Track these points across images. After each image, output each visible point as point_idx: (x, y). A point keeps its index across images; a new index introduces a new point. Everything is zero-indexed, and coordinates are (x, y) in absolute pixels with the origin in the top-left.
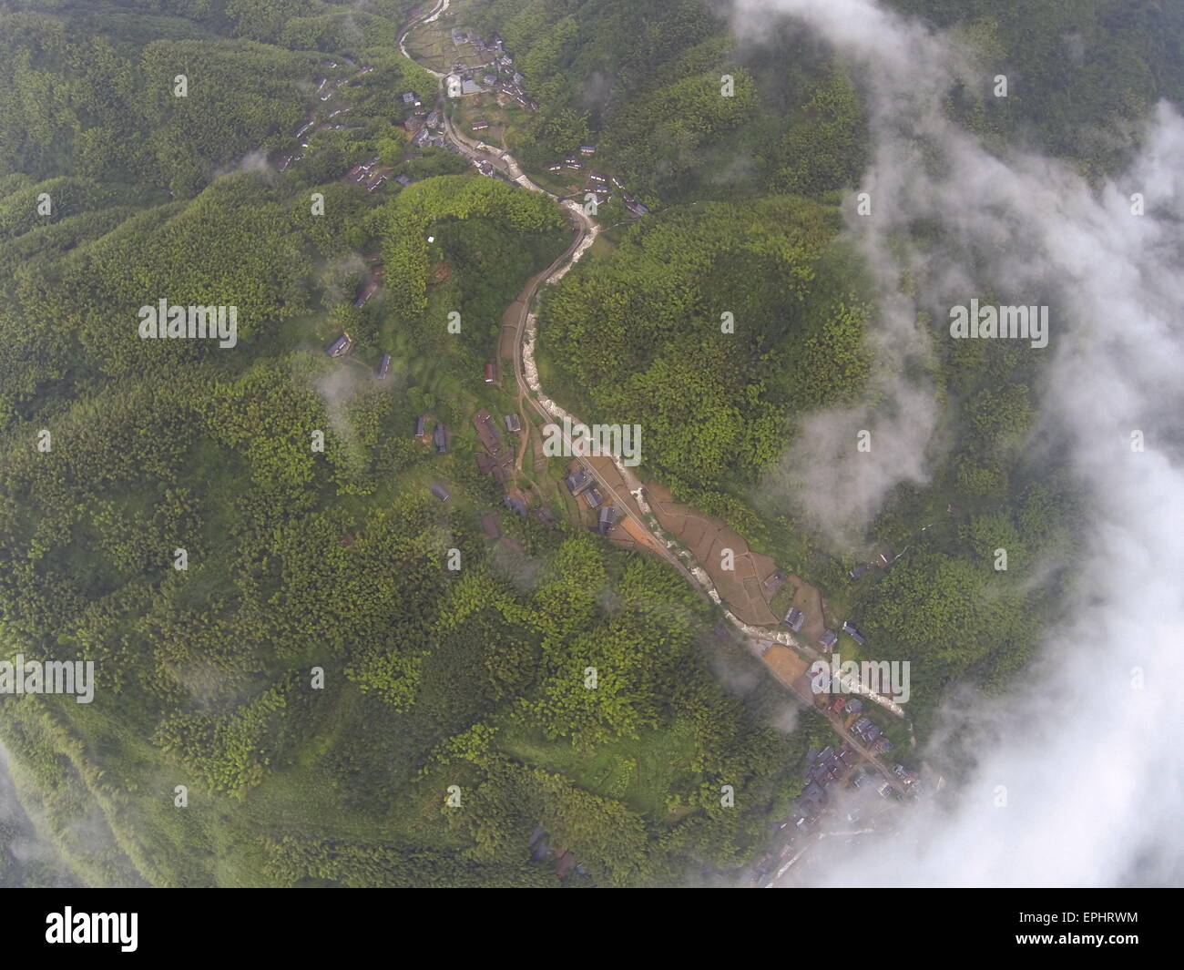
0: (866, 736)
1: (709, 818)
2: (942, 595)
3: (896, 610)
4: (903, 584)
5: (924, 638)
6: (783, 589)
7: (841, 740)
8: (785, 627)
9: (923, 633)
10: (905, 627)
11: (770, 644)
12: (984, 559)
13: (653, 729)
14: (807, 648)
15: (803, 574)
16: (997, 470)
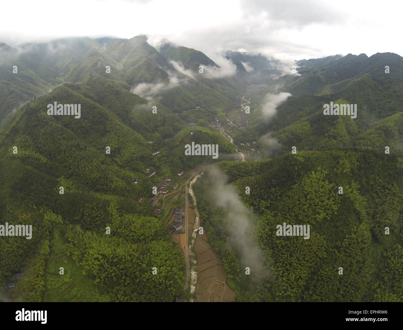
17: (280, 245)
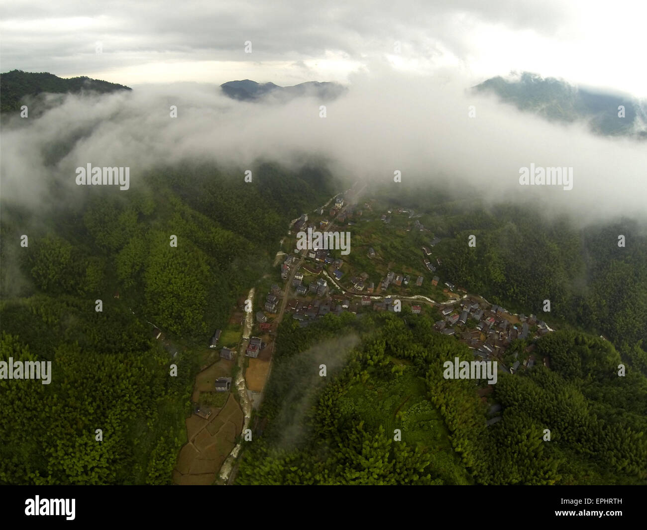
0: (275, 301)
1: (387, 344)
2: (170, 283)
3: (188, 312)
4: (171, 314)
6: (206, 402)
7: (286, 313)
8: (232, 386)
9: (197, 289)
10: (197, 302)
11: (249, 392)
12: (142, 263)
13: (364, 424)
15: (189, 392)
16: (87, 263)
17: (94, 404)
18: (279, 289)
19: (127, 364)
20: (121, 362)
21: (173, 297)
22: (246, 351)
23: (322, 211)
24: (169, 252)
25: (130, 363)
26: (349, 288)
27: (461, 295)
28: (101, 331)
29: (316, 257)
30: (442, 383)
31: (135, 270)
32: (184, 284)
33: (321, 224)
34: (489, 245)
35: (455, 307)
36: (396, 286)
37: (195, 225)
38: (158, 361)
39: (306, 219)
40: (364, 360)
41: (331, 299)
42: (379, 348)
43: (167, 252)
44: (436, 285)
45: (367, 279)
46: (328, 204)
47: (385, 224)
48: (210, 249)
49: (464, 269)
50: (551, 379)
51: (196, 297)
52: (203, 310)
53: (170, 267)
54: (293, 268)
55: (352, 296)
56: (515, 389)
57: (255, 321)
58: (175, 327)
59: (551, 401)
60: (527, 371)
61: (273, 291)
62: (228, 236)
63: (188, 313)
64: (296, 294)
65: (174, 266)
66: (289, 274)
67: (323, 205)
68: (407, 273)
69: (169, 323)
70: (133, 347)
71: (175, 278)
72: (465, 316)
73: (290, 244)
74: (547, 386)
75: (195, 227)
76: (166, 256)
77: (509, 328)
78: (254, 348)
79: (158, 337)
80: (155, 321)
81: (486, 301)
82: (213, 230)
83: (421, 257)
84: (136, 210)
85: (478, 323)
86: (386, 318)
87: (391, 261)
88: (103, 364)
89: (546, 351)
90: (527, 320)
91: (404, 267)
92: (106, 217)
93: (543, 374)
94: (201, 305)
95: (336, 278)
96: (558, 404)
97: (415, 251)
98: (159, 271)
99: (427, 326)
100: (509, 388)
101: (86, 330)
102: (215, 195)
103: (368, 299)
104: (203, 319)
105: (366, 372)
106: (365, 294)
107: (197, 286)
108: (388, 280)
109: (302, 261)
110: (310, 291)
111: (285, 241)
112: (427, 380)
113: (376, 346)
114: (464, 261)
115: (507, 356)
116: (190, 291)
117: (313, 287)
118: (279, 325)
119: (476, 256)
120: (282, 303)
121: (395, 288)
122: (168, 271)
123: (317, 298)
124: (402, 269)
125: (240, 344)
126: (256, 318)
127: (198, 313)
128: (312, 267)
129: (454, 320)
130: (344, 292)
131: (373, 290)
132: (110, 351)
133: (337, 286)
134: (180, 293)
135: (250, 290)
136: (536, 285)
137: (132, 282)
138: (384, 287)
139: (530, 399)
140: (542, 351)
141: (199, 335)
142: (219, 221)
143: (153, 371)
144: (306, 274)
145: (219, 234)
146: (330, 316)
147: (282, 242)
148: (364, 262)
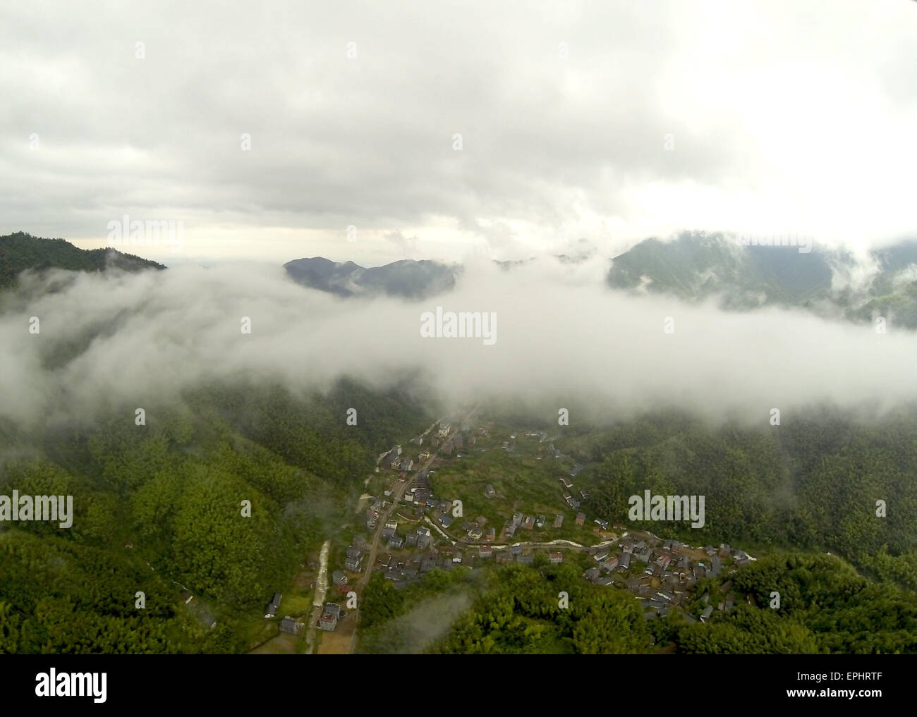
0: (359, 557)
1: (516, 601)
2: (211, 531)
4: (210, 572)
5: (256, 537)
7: (373, 573)
9: (250, 540)
10: (249, 556)
12: (172, 505)
14: (308, 641)
18: (364, 540)
19: (141, 632)
20: (132, 629)
21: (214, 549)
22: (318, 622)
23: (421, 441)
24: (213, 492)
25: (145, 632)
26: (460, 537)
27: (619, 533)
28: (106, 587)
29: (414, 500)
30: (596, 643)
31: (161, 512)
32: (232, 533)
33: (420, 457)
34: (650, 464)
35: (611, 549)
36: (526, 530)
37: (249, 458)
38: (187, 632)
39: (400, 451)
40: (485, 623)
41: (436, 551)
42: (505, 606)
43: (210, 491)
44: (582, 524)
45: (486, 524)
46: (429, 431)
47: (507, 453)
48: (269, 490)
49: (619, 500)
50: (758, 618)
51: (247, 551)
52: (258, 567)
53: (212, 510)
54: (383, 514)
55: (466, 547)
56: (707, 639)
57: (331, 582)
58: (214, 589)
59: (761, 646)
60: (725, 615)
61: (356, 544)
62: (293, 473)
63: (235, 571)
64: (387, 547)
65: (218, 510)
66: (378, 522)
67: (422, 433)
68: (540, 513)
69: (207, 583)
70: (151, 612)
71: (220, 525)
72: (627, 558)
73: (378, 484)
74: (754, 629)
75: (249, 461)
76: (207, 496)
77: (691, 566)
78: (330, 618)
79: (187, 602)
80: (185, 580)
81: (655, 536)
82: (273, 465)
83: (559, 491)
84: (167, 436)
85: (646, 565)
86: (513, 570)
87: (518, 499)
88: (106, 629)
89: (747, 585)
90: (718, 552)
91: (536, 505)
92: (123, 442)
93: (747, 615)
94: (254, 560)
95: (443, 525)
96: (772, 647)
97: (550, 484)
98: (196, 515)
99: (572, 576)
100: (698, 640)
101: (83, 584)
102: (277, 420)
103: (488, 549)
104: (257, 580)
105: (489, 637)
106: (483, 543)
107: (249, 536)
108: (514, 523)
109: (395, 506)
110: (408, 543)
111: (371, 481)
112: (575, 641)
113: (500, 604)
114: (618, 490)
115: (693, 602)
116: (240, 542)
117: (410, 538)
118: (364, 586)
119: (633, 481)
120: (368, 559)
121: (525, 533)
122: (210, 516)
123: (416, 551)
124: (533, 508)
125: (309, 613)
126: (332, 577)
127: (250, 571)
128: (409, 512)
129: (612, 566)
130: (454, 543)
131: (494, 537)
132: (116, 613)
133: (444, 535)
134: (226, 545)
135: (323, 543)
136: (721, 506)
137: (155, 528)
138: (509, 533)
139: (731, 648)
140: (742, 586)
141: (249, 600)
142: (281, 455)
143: (180, 645)
144: (401, 522)
145: (281, 471)
146: (435, 572)
147: (367, 482)
148: (481, 503)
